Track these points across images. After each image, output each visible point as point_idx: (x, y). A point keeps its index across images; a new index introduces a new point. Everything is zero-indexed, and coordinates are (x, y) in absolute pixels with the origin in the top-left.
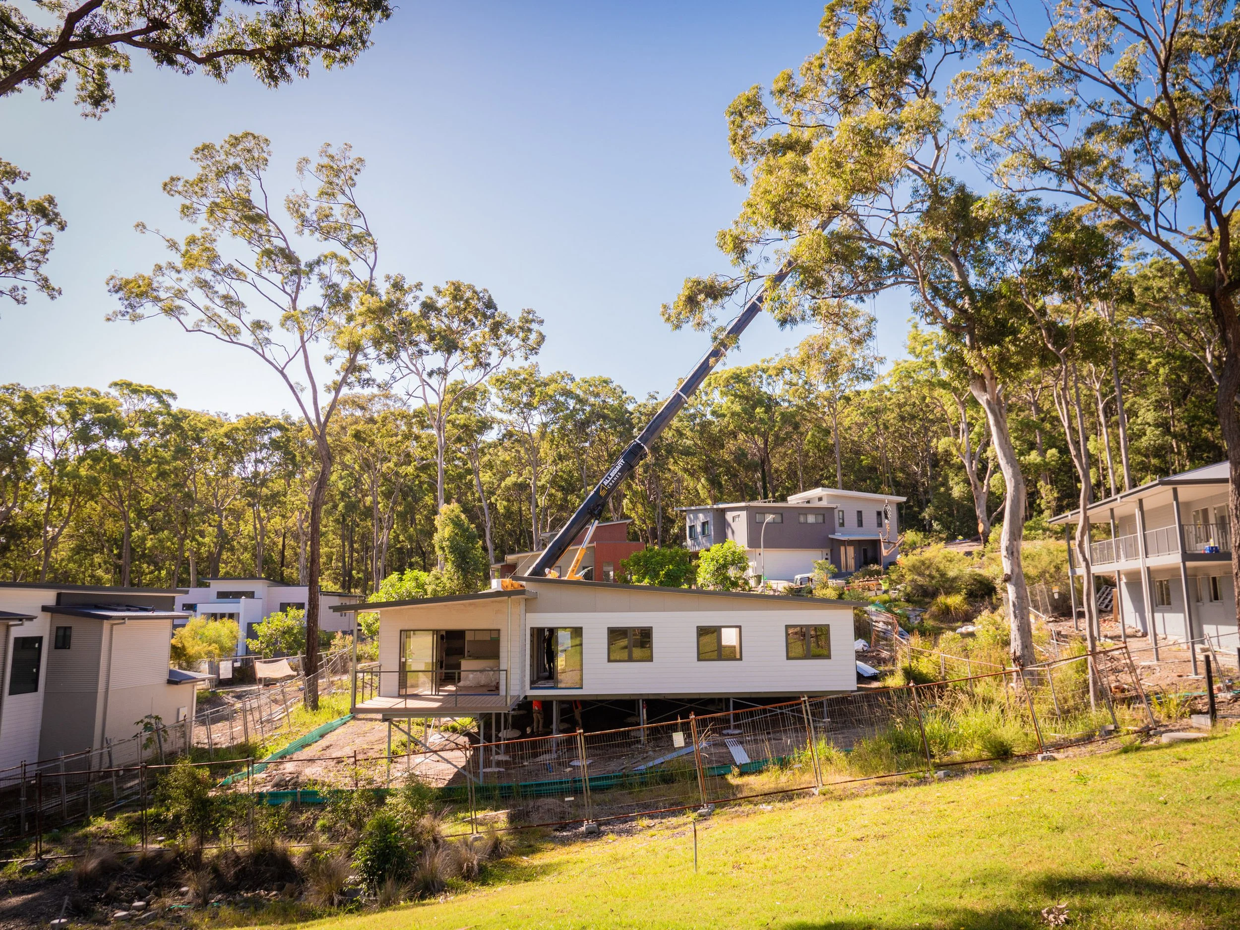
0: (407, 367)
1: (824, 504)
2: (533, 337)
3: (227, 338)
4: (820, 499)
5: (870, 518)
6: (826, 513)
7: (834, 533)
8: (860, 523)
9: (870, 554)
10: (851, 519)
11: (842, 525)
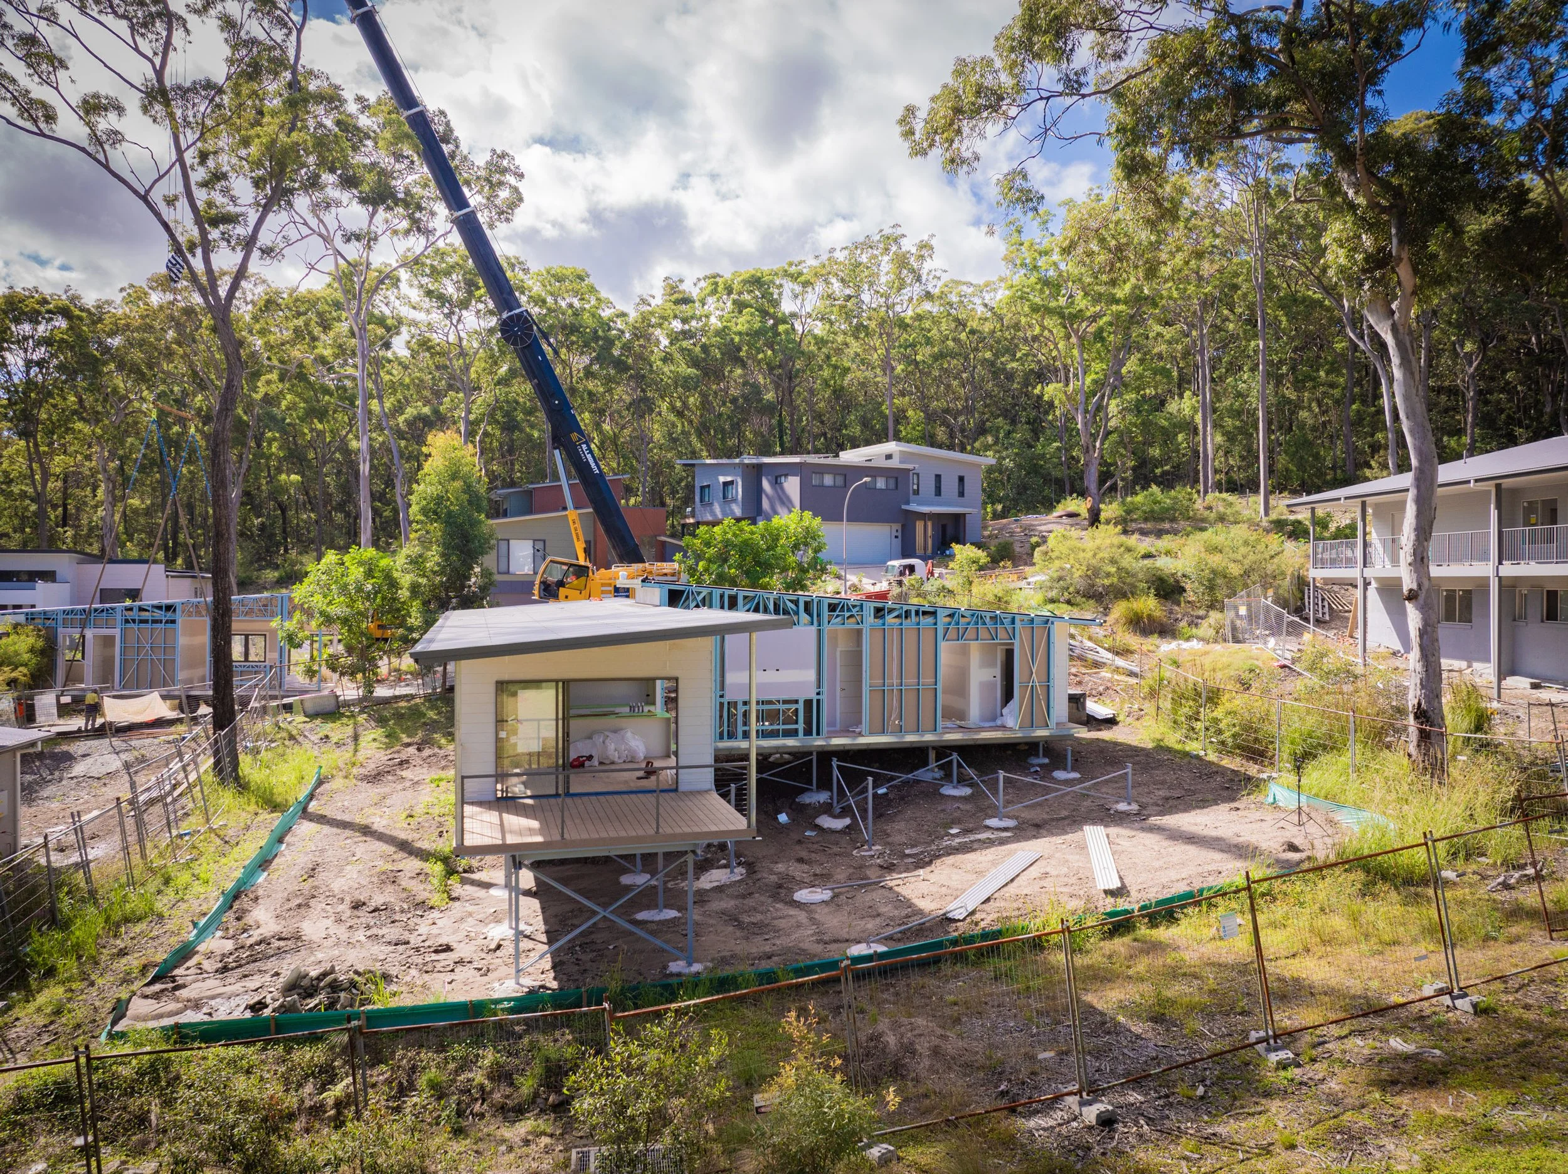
0: (305, 224)
1: (894, 463)
2: (504, 194)
3: (28, 125)
4: (889, 457)
5: (950, 486)
6: (898, 477)
7: (908, 503)
8: (938, 492)
9: (950, 531)
10: (927, 486)
11: (916, 492)
